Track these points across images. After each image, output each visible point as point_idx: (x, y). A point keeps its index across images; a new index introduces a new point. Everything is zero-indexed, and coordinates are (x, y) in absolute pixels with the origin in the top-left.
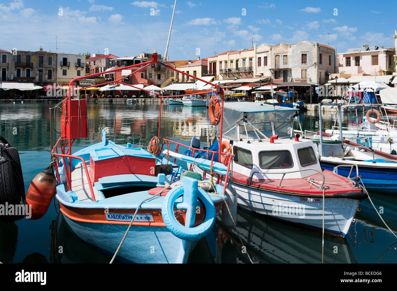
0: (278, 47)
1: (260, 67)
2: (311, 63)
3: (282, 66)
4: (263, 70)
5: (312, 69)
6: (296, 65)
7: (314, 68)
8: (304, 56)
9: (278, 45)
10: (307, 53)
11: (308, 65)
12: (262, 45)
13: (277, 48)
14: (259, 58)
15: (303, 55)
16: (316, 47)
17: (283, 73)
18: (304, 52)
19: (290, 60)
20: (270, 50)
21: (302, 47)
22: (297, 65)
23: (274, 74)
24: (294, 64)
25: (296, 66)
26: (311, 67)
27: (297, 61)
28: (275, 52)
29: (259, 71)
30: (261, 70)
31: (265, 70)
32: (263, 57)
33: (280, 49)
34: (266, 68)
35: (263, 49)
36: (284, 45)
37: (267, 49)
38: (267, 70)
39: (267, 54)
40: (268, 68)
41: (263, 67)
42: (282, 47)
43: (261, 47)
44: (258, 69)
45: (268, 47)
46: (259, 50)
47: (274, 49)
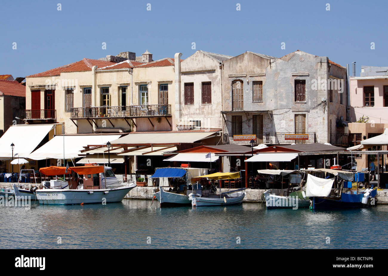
0: (239, 61)
1: (189, 105)
2: (315, 100)
3: (249, 106)
4: (199, 114)
5: (317, 113)
6: (282, 103)
7: (322, 112)
8: (300, 84)
9: (239, 57)
10: (307, 79)
11: (310, 103)
12: (194, 55)
13: (237, 63)
14: (186, 85)
15: (297, 82)
16: (325, 65)
17: (252, 121)
18: (300, 76)
19: (268, 92)
20: (219, 68)
21: (295, 65)
22: (284, 103)
23: (230, 124)
24: (279, 102)
25: (282, 107)
26: (314, 108)
27: (284, 95)
28: (230, 74)
29: (187, 114)
30: (193, 113)
31: (205, 114)
32: (200, 83)
33: (243, 68)
34: (207, 108)
35: (198, 64)
36: (253, 58)
37: (212, 66)
38: (211, 114)
39: (211, 76)
40: (213, 109)
41: (200, 106)
42: (248, 62)
43: (194, 58)
44: (185, 110)
45: (212, 59)
46: (188, 65)
47: (229, 67)
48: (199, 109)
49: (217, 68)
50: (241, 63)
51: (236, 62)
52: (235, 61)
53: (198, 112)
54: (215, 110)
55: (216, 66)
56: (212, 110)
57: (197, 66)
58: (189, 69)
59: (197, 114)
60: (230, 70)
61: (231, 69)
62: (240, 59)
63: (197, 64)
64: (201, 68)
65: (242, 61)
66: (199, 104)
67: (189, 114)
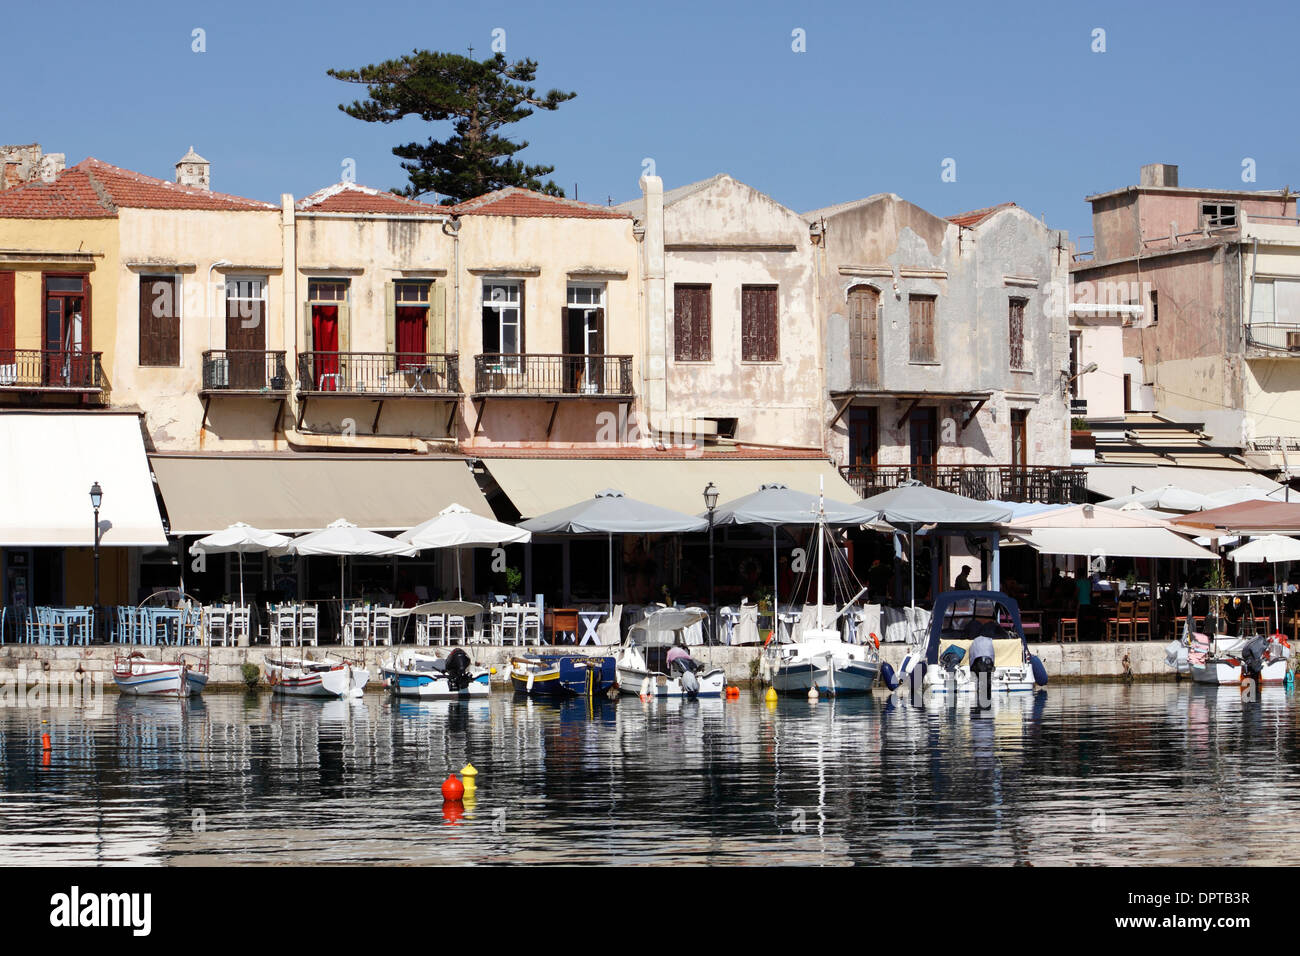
0: (869, 225)
1: (693, 363)
2: (1048, 366)
3: (900, 375)
4: (735, 394)
5: (1051, 406)
7: (1062, 404)
8: (1017, 310)
9: (871, 213)
10: (1029, 295)
11: (1038, 374)
12: (715, 190)
13: (864, 228)
14: (683, 290)
15: (1013, 305)
16: (1066, 259)
17: (907, 425)
18: (1019, 285)
19: (954, 332)
20: (807, 237)
25: (986, 384)
27: (989, 346)
28: (844, 263)
29: (686, 395)
30: (707, 389)
31: (755, 396)
32: (737, 289)
33: (882, 246)
34: (764, 376)
35: (729, 219)
36: (909, 217)
37: (780, 233)
38: (780, 397)
39: (779, 268)
40: (787, 379)
41: (735, 367)
42: (896, 228)
43: (714, 199)
44: (677, 379)
45: (782, 210)
46: (688, 222)
47: (842, 240)
48: (733, 378)
49: (800, 240)
50: (875, 231)
51: (861, 227)
52: (858, 224)
53: (728, 386)
54: (792, 383)
55: (797, 233)
56: (782, 382)
57: (725, 229)
58: (692, 236)
59: (724, 394)
60: (843, 252)
61: (847, 247)
62: (873, 215)
63: (723, 219)
64: (739, 234)
65: (880, 225)
66: (733, 362)
67: (694, 394)
